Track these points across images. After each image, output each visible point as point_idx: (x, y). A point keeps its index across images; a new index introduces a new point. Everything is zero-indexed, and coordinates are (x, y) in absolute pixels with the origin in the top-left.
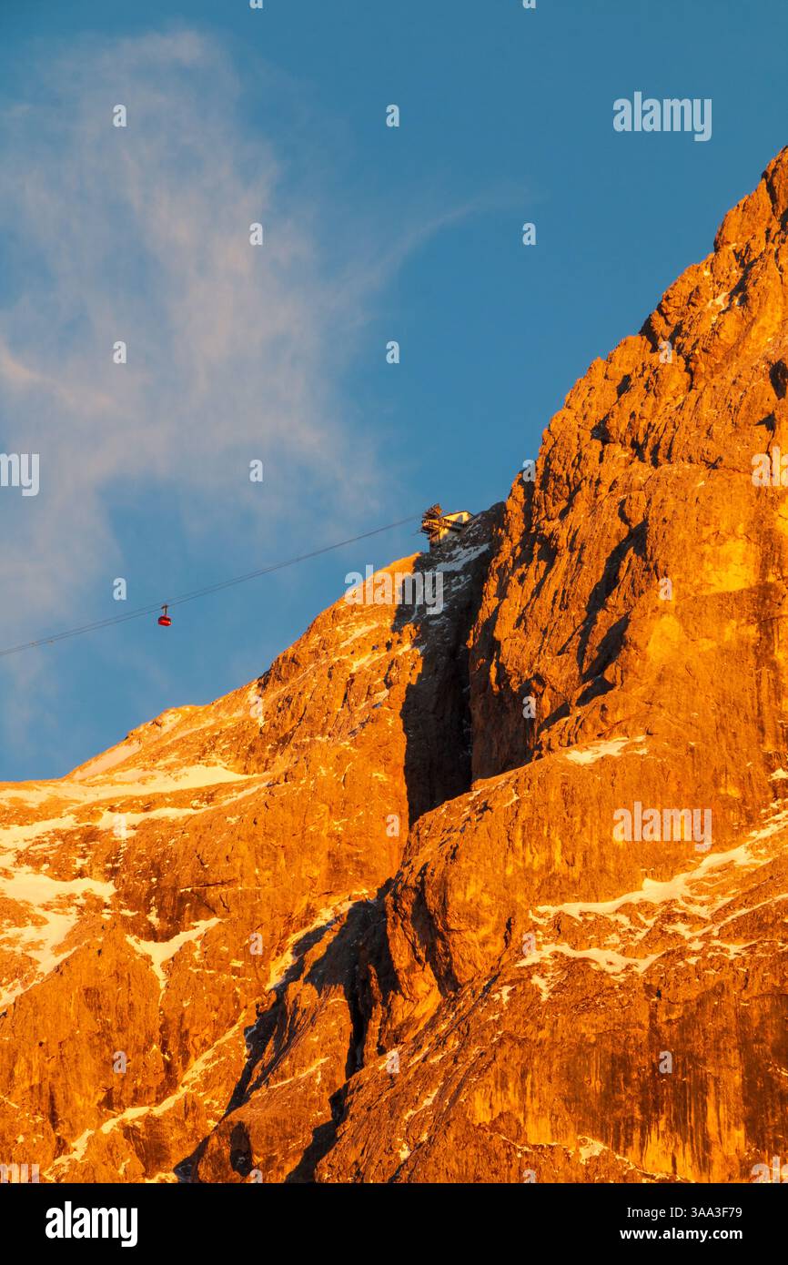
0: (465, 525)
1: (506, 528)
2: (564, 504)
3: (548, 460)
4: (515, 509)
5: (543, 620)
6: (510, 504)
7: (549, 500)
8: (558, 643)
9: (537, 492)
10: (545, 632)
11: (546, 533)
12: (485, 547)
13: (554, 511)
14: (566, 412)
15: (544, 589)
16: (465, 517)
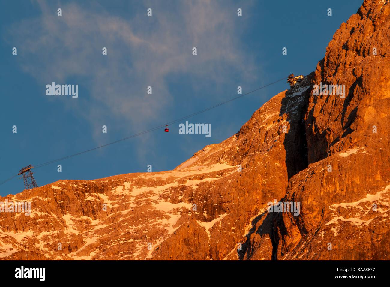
0: (302, 80)
1: (315, 80)
2: (334, 71)
3: (328, 57)
4: (318, 74)
5: (329, 110)
6: (316, 72)
7: (329, 70)
8: (334, 117)
9: (325, 68)
10: (330, 114)
11: (329, 81)
12: (309, 87)
13: (331, 74)
14: (334, 41)
15: (329, 99)
16: (302, 77)
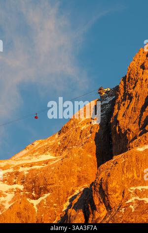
0: (109, 91)
1: (119, 92)
2: (134, 85)
3: (129, 74)
4: (121, 87)
5: (129, 115)
6: (120, 85)
7: (130, 84)
8: (133, 121)
9: (127, 83)
10: (130, 118)
11: (130, 93)
12: (114, 97)
13: (131, 87)
14: (133, 62)
15: (130, 107)
16: (109, 90)
